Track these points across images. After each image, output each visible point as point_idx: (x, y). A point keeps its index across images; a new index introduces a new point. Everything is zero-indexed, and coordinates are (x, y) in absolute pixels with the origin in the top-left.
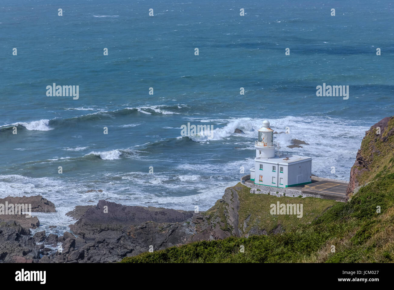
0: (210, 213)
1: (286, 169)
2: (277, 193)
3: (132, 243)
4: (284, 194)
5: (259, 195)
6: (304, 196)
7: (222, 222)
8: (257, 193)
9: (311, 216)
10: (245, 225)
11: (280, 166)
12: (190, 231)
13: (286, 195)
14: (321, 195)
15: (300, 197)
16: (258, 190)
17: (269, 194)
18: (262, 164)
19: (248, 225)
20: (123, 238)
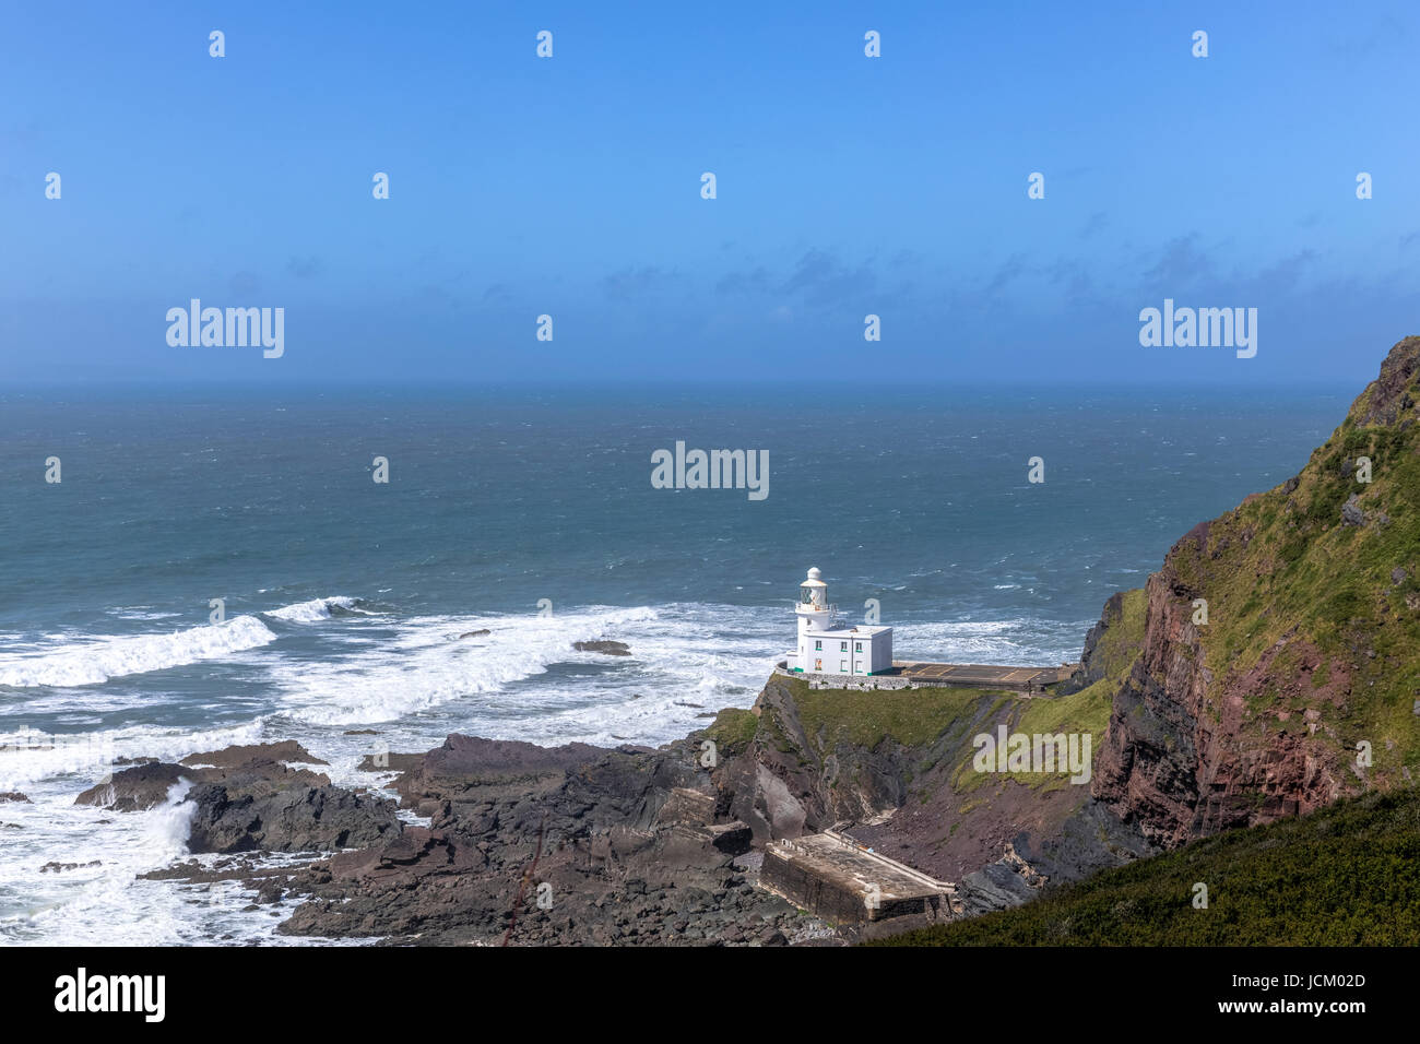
0: (715, 731)
1: (867, 646)
2: (862, 685)
3: (591, 792)
4: (876, 687)
5: (826, 691)
6: (915, 686)
7: (775, 738)
8: (821, 688)
9: (943, 716)
10: (821, 742)
11: (855, 642)
12: (687, 765)
13: (879, 687)
14: (948, 682)
15: (908, 688)
16: (823, 683)
17: (845, 688)
18: (819, 639)
19: (825, 741)
20: (571, 786)
